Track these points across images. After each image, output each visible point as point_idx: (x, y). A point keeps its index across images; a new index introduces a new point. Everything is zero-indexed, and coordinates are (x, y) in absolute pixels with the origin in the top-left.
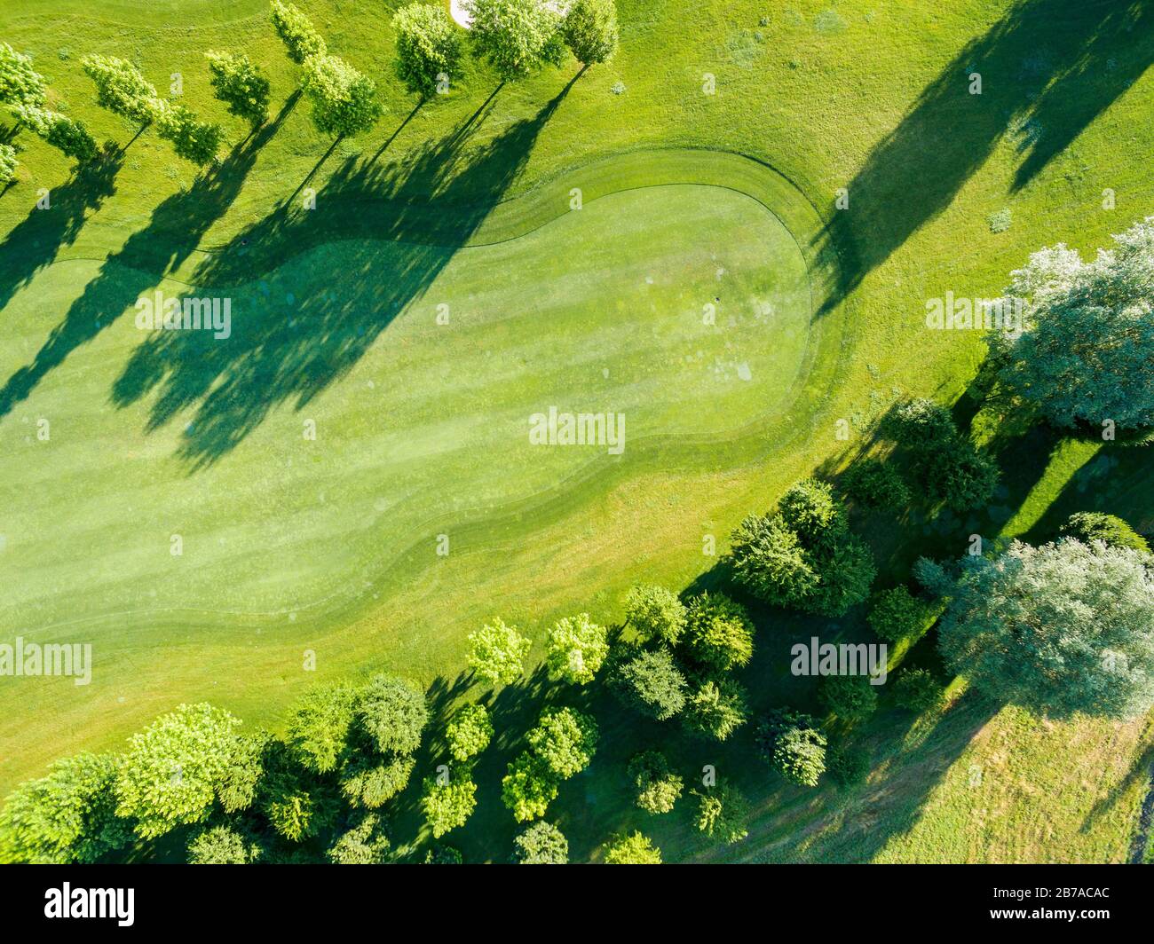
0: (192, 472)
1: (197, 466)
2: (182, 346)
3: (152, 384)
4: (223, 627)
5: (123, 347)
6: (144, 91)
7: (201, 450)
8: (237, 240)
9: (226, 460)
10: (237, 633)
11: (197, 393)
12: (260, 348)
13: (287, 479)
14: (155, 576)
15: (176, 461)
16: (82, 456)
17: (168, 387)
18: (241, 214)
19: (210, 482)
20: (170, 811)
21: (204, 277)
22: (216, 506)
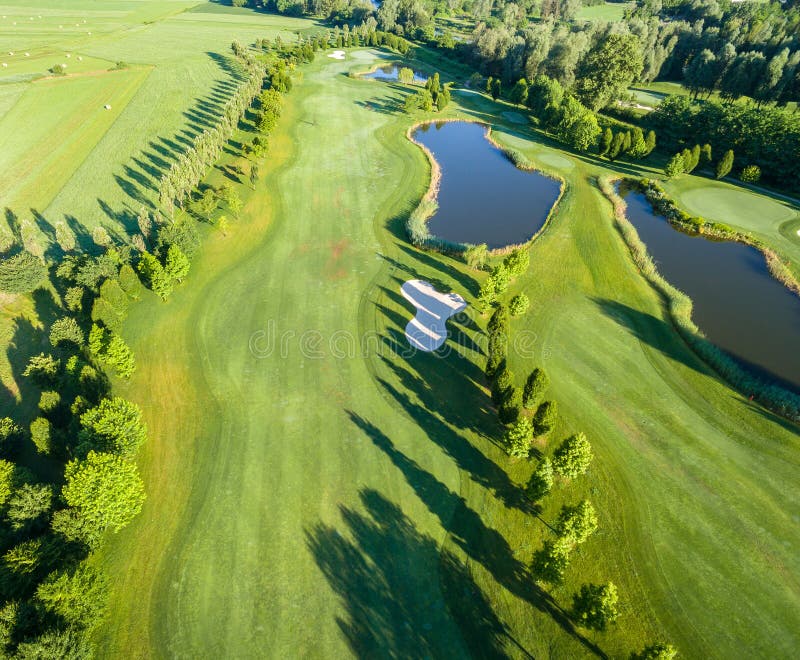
0: (305, 531)
1: (308, 535)
2: (397, 537)
3: (373, 515)
4: (189, 532)
5: (400, 499)
6: (579, 536)
7: (320, 540)
8: (477, 589)
9: (309, 557)
10: (181, 541)
11: (362, 544)
12: (390, 595)
13: (283, 601)
14: (240, 496)
15: (315, 521)
16: (331, 466)
17: (368, 524)
18: (496, 594)
19: (295, 542)
20: (75, 479)
21: (448, 560)
22: (276, 544)
